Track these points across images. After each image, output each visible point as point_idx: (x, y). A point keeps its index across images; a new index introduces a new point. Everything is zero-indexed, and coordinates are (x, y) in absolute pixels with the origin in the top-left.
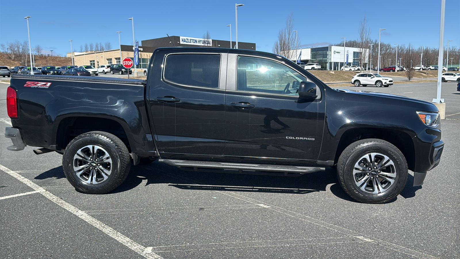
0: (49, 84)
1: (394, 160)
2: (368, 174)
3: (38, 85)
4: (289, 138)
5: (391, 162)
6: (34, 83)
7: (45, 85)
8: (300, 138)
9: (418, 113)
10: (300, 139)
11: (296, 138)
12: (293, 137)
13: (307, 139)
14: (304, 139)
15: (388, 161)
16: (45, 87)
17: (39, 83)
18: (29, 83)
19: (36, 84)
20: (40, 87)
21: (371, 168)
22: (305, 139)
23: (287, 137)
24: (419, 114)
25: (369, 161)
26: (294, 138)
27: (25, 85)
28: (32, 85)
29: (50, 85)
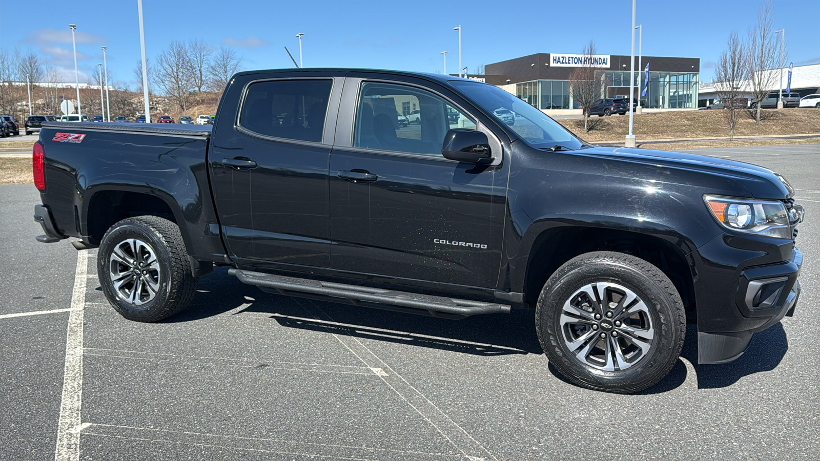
0: (83, 136)
1: (648, 301)
2: (595, 326)
3: (70, 138)
4: (439, 241)
5: (642, 306)
6: (65, 135)
7: (77, 138)
8: (460, 243)
9: (708, 198)
10: (460, 245)
11: (452, 243)
12: (448, 241)
13: (472, 246)
14: (467, 246)
15: (634, 302)
16: (77, 142)
17: (71, 134)
18: (59, 136)
19: (66, 137)
20: (71, 141)
21: (599, 314)
22: (470, 246)
23: (435, 240)
24: (710, 201)
25: (594, 299)
26: (449, 243)
27: (54, 139)
28: (62, 138)
29: (84, 138)
